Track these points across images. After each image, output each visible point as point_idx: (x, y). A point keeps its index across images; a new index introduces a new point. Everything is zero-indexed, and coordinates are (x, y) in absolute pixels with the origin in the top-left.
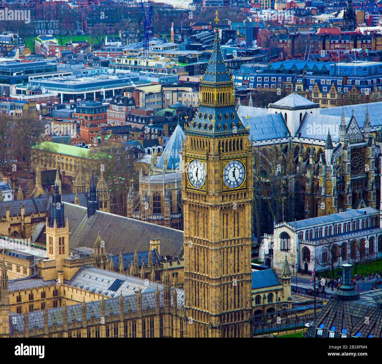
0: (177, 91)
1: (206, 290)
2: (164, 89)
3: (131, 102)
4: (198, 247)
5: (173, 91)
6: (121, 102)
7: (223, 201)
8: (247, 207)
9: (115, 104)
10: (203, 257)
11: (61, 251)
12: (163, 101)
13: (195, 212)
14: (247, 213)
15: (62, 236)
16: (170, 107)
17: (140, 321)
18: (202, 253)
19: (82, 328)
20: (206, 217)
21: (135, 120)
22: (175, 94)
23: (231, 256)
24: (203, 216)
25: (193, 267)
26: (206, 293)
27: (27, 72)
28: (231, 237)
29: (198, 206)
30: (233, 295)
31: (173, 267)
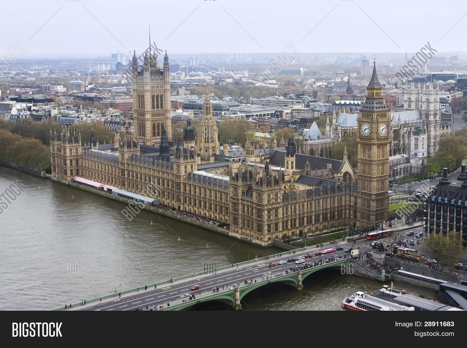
0: (298, 112)
1: (369, 182)
2: (292, 111)
3: (280, 116)
4: (365, 163)
5: (296, 112)
6: (275, 116)
7: (379, 142)
8: (388, 145)
9: (273, 117)
10: (367, 167)
11: (292, 168)
12: (292, 116)
13: (363, 147)
14: (387, 148)
15: (292, 161)
16: (296, 119)
17: (337, 198)
18: (367, 166)
19: (313, 200)
20: (370, 149)
21: (282, 124)
22: (297, 113)
23: (380, 167)
24: (368, 149)
25: (362, 172)
26: (369, 184)
27: (229, 107)
28: (381, 158)
29: (366, 144)
30: (381, 185)
31: (338, 176)
